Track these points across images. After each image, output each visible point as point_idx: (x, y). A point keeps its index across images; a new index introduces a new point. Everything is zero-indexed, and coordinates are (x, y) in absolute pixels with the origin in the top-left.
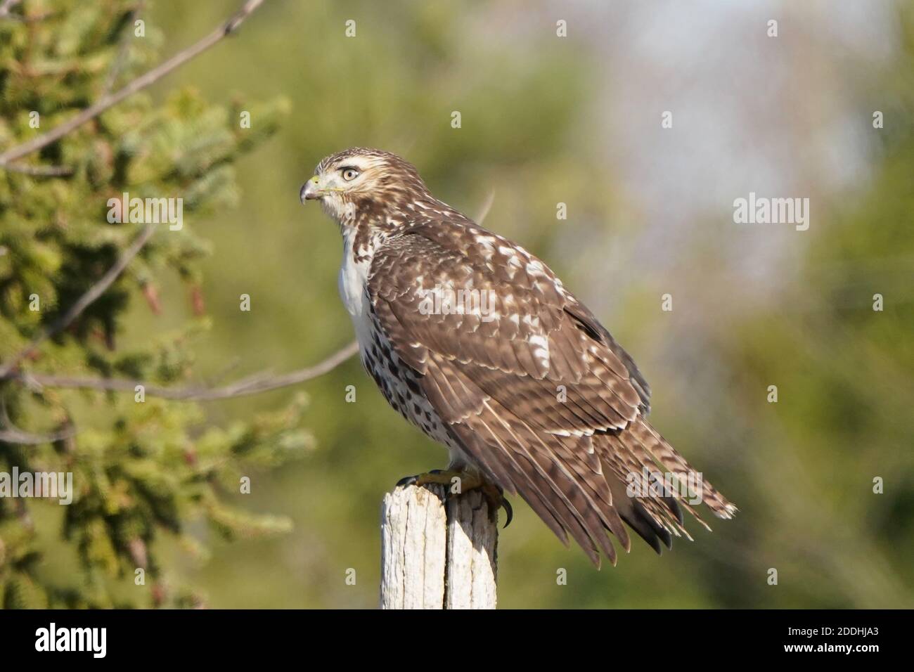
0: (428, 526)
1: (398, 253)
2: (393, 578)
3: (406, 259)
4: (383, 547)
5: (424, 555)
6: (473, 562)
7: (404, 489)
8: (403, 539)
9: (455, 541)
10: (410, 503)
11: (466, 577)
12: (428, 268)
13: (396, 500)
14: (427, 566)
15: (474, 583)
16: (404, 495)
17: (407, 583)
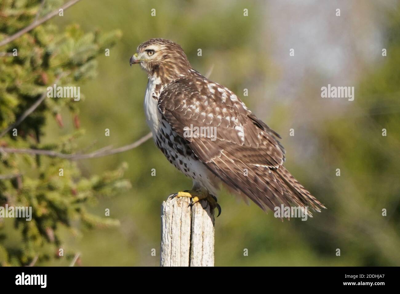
0: (182, 216)
1: (173, 91)
2: (167, 240)
3: (176, 93)
4: (162, 226)
5: (181, 229)
6: (203, 232)
7: (171, 199)
8: (171, 221)
9: (195, 223)
10: (174, 206)
11: (200, 239)
12: (187, 96)
13: (168, 204)
14: (182, 234)
15: (204, 242)
16: (172, 202)
17: (173, 242)
